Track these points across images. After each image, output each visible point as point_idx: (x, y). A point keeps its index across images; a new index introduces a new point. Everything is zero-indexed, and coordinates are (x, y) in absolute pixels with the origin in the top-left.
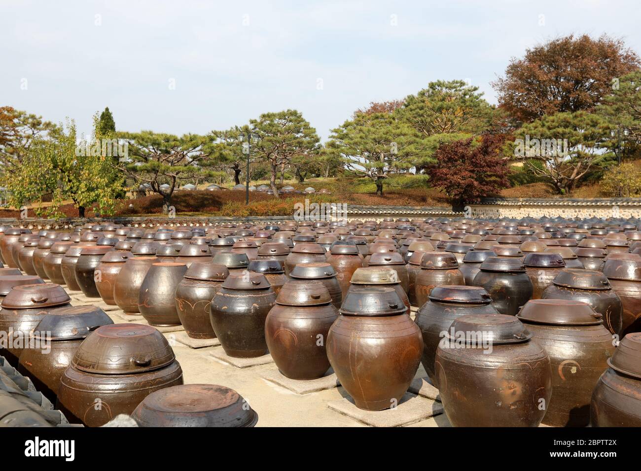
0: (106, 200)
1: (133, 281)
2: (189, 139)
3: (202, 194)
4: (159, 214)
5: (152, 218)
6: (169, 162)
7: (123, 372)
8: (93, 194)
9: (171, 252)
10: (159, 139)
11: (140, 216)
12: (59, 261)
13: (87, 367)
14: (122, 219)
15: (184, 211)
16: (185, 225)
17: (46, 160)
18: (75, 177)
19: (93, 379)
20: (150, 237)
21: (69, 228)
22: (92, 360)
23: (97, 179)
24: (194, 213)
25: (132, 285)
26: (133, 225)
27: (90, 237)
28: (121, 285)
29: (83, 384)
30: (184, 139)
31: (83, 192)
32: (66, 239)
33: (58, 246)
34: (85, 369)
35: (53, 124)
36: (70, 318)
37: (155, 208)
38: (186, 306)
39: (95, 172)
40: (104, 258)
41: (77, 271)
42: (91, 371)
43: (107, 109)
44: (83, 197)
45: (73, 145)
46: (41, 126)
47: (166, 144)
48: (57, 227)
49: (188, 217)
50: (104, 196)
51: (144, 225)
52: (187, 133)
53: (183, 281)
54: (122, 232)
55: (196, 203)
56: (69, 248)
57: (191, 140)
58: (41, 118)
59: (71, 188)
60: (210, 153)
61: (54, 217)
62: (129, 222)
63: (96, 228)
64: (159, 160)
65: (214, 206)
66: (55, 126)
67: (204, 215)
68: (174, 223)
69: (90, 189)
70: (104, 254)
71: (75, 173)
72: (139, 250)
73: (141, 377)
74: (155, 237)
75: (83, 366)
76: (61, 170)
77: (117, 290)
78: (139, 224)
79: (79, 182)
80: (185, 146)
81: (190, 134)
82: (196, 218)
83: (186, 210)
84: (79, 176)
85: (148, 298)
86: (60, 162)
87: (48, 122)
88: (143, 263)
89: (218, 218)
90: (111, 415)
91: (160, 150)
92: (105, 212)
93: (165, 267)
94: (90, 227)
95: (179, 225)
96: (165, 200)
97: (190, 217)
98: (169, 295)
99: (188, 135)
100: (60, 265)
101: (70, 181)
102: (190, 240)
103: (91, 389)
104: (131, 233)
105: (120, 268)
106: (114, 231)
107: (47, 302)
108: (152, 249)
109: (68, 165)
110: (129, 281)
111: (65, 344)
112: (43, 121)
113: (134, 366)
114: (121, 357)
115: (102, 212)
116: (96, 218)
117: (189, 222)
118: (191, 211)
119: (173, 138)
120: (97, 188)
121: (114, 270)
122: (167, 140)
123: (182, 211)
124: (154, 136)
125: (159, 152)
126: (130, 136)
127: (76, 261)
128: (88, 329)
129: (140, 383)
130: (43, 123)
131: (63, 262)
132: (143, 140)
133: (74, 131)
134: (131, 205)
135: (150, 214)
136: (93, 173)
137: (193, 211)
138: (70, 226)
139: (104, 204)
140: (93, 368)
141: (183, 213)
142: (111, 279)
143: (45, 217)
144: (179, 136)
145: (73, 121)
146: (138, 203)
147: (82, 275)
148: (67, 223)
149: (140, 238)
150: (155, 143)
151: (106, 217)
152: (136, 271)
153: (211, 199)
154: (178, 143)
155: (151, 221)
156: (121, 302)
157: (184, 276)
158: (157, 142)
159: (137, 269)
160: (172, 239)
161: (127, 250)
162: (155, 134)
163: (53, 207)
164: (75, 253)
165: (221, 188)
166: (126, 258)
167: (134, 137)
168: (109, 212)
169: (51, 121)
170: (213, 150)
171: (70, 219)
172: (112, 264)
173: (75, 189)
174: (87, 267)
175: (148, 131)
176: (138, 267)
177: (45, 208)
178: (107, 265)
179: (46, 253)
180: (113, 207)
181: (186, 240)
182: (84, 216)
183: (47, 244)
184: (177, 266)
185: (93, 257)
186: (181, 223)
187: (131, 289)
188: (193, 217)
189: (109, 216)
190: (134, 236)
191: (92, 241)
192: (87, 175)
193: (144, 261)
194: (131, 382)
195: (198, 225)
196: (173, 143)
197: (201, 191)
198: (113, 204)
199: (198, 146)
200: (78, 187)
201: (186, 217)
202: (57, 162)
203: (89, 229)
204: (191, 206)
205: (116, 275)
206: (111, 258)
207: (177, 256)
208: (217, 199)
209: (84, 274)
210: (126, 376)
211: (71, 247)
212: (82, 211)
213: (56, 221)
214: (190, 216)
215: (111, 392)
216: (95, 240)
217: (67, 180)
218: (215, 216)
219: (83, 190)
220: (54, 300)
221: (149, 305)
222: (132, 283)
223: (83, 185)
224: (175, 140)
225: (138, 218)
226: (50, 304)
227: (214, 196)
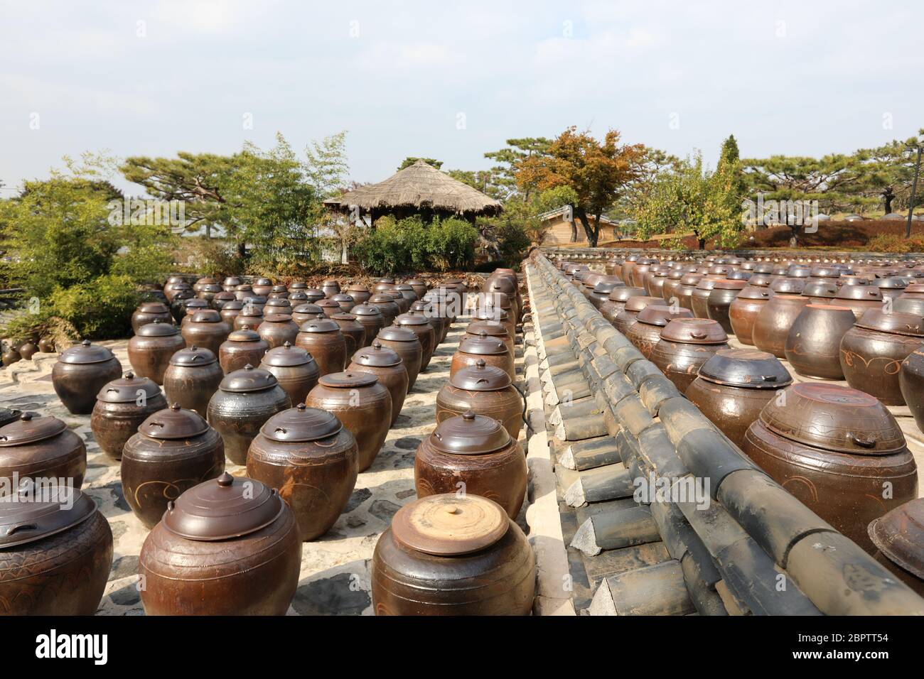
0: (729, 232)
1: (777, 322)
2: (831, 161)
3: (840, 226)
4: (785, 248)
5: (778, 252)
6: (801, 189)
7: (835, 449)
8: (715, 226)
9: (822, 292)
10: (793, 163)
11: (764, 250)
12: (688, 293)
13: (783, 430)
14: (744, 252)
15: (816, 245)
16: (818, 261)
17: (672, 192)
18: (698, 209)
19: (792, 447)
20: (781, 273)
21: (689, 260)
22: (789, 423)
23: (721, 210)
24: (830, 247)
25: (776, 327)
26: (755, 259)
27: (719, 270)
28: (762, 325)
29: (779, 450)
30: (825, 161)
31: (706, 224)
32: (692, 271)
33: (688, 277)
34: (781, 433)
35: (675, 157)
36: (742, 362)
37: (779, 241)
38: (856, 361)
39: (719, 202)
40: (741, 294)
41: (709, 305)
42: (791, 438)
43: (732, 137)
44: (705, 229)
45: (698, 175)
46: (665, 161)
47: (802, 168)
48: (678, 259)
49: (821, 252)
50: (728, 228)
51: (768, 260)
52: (829, 154)
53: (854, 329)
54: (747, 266)
55: (832, 237)
56: (700, 280)
57: (834, 162)
58: (665, 152)
59: (694, 220)
60: (859, 176)
61: (677, 248)
62: (752, 256)
63: (718, 261)
64: (790, 187)
65: (855, 240)
66: (678, 159)
67: (843, 250)
68: (804, 259)
69: (713, 221)
70: (741, 290)
71: (698, 204)
72: (779, 287)
73: (861, 460)
74: (789, 273)
75: (779, 429)
76: (685, 201)
77: (757, 329)
78: (763, 258)
79: (702, 213)
80: (824, 170)
81: (833, 155)
82: (834, 253)
83: (817, 243)
84: (703, 207)
85: (800, 344)
86: (685, 194)
87: (671, 156)
88: (790, 302)
89: (862, 254)
90: (817, 498)
91: (793, 176)
92: (727, 245)
93: (824, 310)
94: (712, 260)
95: (810, 261)
96: (793, 233)
97: (824, 252)
98: (827, 343)
99: (831, 156)
100: (690, 297)
101: (693, 213)
102: (838, 280)
103: (790, 459)
104: (759, 268)
105: (763, 306)
106: (739, 264)
107: (706, 339)
108: (795, 287)
109: (692, 197)
110: (772, 321)
111: (735, 391)
112: (667, 155)
113: (851, 444)
114: (833, 429)
115: (723, 244)
116: (716, 251)
117: (823, 257)
118: (824, 245)
119: (810, 162)
120: (720, 220)
121: (751, 308)
122: (803, 164)
123: (813, 245)
124: (785, 161)
125: (791, 178)
126: (759, 163)
127: (707, 294)
128: (764, 379)
129: (860, 468)
130: (667, 157)
131: (693, 294)
132: (773, 165)
133: (699, 162)
134: (752, 238)
135: (775, 248)
136: (717, 204)
137: (828, 245)
138: (691, 257)
139: (727, 236)
140: (793, 433)
141: (815, 247)
142: (748, 317)
143: (668, 248)
144: (818, 158)
145: (699, 151)
146: (760, 236)
147: (714, 309)
148: (688, 255)
149: (770, 274)
150: (788, 169)
151: (727, 250)
152: (781, 311)
153: (853, 231)
154: (817, 166)
155: (776, 256)
156: (761, 344)
157: (855, 324)
158: (791, 167)
159: (783, 309)
160: (812, 276)
161: (762, 286)
162: (787, 159)
163: (676, 239)
164: (707, 285)
165: (865, 219)
166: (767, 295)
167: (763, 164)
168: (731, 245)
169: (674, 154)
170: (863, 172)
171: (691, 251)
172: (749, 301)
173: (697, 221)
174: (720, 302)
175: (779, 155)
176: (783, 307)
177: (669, 240)
178: (744, 301)
179: (675, 284)
180: (735, 240)
181: (831, 279)
182: (704, 249)
183: (677, 275)
184: (841, 311)
185: (727, 291)
186: (813, 258)
187: (775, 331)
188: (828, 252)
189: (731, 248)
190: (762, 271)
191: (720, 274)
192: (710, 206)
193: (792, 300)
194: (847, 464)
195: (834, 261)
196: (810, 167)
197: (838, 222)
198: (736, 236)
199: (843, 168)
200: (700, 218)
201: (819, 252)
202: (682, 195)
203: (710, 261)
204: (825, 239)
205: (755, 313)
206: (750, 294)
207: (833, 298)
208: (861, 231)
209: (717, 309)
210: (838, 454)
211: (703, 279)
212: (702, 244)
213: (678, 253)
214: (824, 250)
215: (818, 469)
216: (724, 273)
217: (690, 212)
218: (859, 251)
219: (706, 222)
220: (713, 338)
221: (799, 352)
222: (777, 325)
223: (705, 217)
224: (813, 163)
225: (762, 252)
226: (709, 341)
227: (856, 228)
